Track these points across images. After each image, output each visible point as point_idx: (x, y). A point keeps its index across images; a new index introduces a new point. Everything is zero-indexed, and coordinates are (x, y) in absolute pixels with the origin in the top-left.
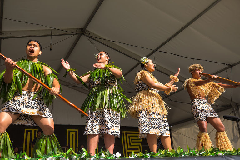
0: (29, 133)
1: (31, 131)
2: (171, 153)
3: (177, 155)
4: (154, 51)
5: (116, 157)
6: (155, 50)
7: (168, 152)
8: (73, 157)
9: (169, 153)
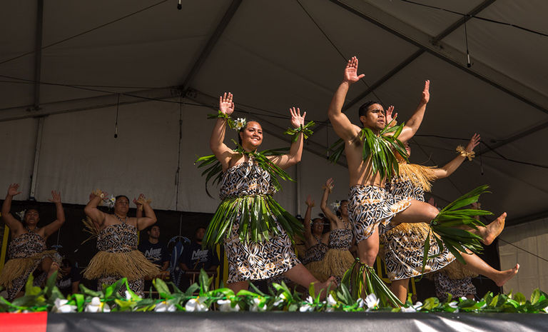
2: (514, 303)
3: (531, 308)
4: (467, 18)
5: (365, 306)
6: (468, 15)
7: (509, 301)
8: (252, 302)
9: (509, 304)
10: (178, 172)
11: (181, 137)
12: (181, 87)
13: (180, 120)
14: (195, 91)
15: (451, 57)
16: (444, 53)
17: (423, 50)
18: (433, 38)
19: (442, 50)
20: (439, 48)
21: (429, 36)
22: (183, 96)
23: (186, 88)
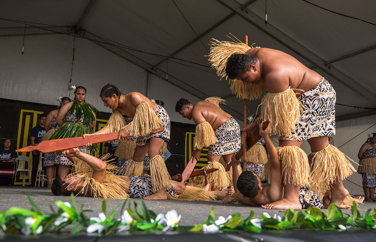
0: (28, 117)
1: (32, 115)
10: (70, 82)
11: (73, 60)
12: (74, 27)
13: (74, 49)
14: (84, 30)
15: (252, 19)
16: (248, 16)
17: (234, 13)
18: (242, 5)
19: (247, 14)
20: (245, 12)
21: (239, 3)
22: (76, 32)
23: (78, 28)
